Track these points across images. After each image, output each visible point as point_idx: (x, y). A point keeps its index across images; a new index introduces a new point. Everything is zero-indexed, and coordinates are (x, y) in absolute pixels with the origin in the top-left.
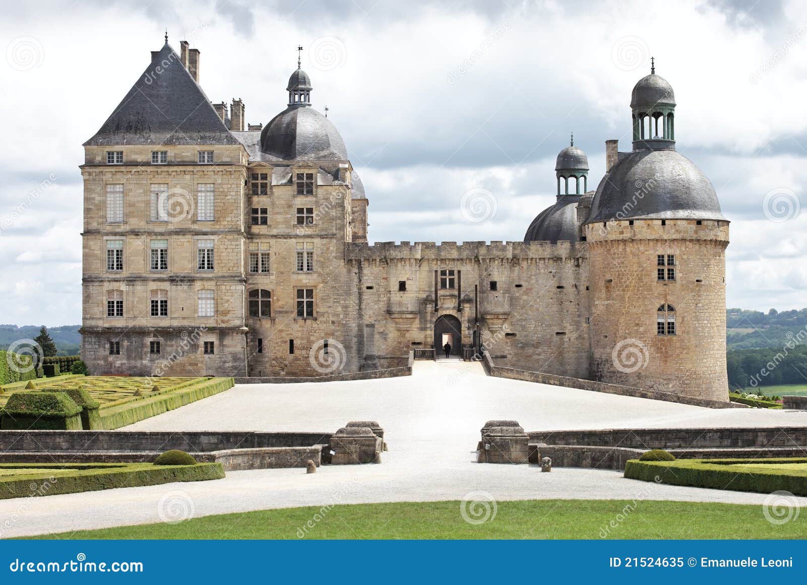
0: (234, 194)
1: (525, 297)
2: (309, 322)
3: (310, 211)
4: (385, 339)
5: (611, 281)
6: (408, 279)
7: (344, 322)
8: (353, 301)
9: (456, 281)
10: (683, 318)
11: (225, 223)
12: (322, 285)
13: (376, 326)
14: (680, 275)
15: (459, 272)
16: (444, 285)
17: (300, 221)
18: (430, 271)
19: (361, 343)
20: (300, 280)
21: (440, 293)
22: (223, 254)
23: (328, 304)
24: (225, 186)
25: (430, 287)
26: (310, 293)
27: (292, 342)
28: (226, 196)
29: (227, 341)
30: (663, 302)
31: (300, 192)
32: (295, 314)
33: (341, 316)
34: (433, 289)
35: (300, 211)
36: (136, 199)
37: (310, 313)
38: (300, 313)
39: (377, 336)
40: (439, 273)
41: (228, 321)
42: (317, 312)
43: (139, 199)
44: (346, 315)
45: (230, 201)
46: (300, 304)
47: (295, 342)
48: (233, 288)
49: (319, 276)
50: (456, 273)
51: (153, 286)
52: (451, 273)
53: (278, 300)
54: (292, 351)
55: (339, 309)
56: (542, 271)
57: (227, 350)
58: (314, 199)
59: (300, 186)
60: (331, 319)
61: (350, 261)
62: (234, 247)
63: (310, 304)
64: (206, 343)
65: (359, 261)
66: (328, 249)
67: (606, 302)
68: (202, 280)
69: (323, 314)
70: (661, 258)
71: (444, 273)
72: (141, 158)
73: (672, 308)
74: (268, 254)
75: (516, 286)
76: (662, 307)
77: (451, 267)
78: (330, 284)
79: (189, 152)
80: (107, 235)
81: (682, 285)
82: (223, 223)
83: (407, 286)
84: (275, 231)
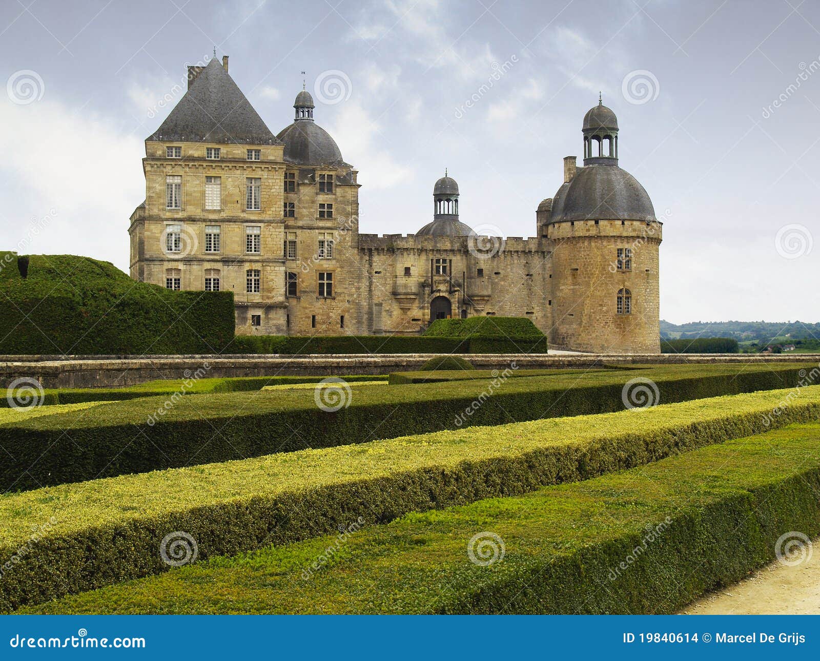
0: (278, 187)
1: (502, 283)
2: (328, 301)
3: (330, 206)
4: (391, 315)
5: (577, 269)
6: (412, 265)
7: (357, 301)
8: (364, 284)
9: (448, 268)
10: (637, 300)
11: (271, 212)
12: (339, 269)
13: (383, 305)
14: (635, 265)
15: (450, 261)
16: (438, 272)
17: (322, 214)
18: (427, 260)
19: (370, 319)
20: (322, 265)
21: (435, 278)
22: (267, 239)
23: (345, 286)
24: (270, 181)
25: (427, 273)
26: (330, 276)
27: (314, 317)
28: (271, 189)
29: (272, 315)
30: (621, 287)
31: (322, 190)
32: (317, 294)
33: (355, 296)
34: (430, 275)
35: (322, 206)
36: (192, 189)
37: (329, 293)
38: (321, 293)
39: (384, 314)
40: (434, 261)
41: (273, 297)
42: (335, 292)
43: (196, 189)
44: (359, 295)
45: (274, 194)
46: (321, 285)
47: (316, 317)
48: (277, 268)
49: (337, 262)
50: (448, 261)
51: (207, 265)
52: (444, 261)
53: (303, 282)
54: (314, 326)
55: (354, 290)
56: (516, 261)
57: (271, 322)
58: (334, 196)
59: (322, 184)
60: (347, 298)
61: (363, 249)
62: (278, 233)
63: (329, 285)
64: (253, 316)
65: (370, 250)
66: (345, 239)
67: (572, 287)
68: (251, 261)
69: (340, 294)
70: (620, 251)
71: (438, 261)
72: (196, 154)
73: (628, 292)
74: (295, 242)
75: (496, 273)
76: (620, 291)
77: (444, 256)
78: (346, 269)
79: (239, 151)
80: (167, 220)
81: (636, 273)
82: (268, 213)
83: (411, 272)
84: (300, 223)
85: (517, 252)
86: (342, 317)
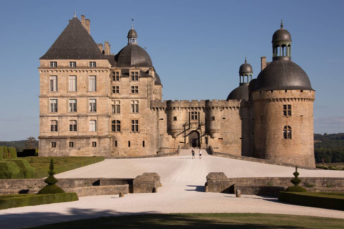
0: (104, 80)
1: (227, 123)
2: (136, 134)
3: (137, 87)
4: (168, 140)
5: (263, 116)
6: (177, 115)
7: (151, 134)
8: (155, 124)
9: (198, 116)
10: (295, 132)
11: (101, 92)
12: (142, 118)
13: (164, 135)
14: (293, 113)
15: (199, 113)
16: (193, 118)
17: (133, 91)
18: (187, 112)
19: (158, 143)
20: (133, 116)
21: (191, 121)
22: (100, 105)
23: (144, 126)
24: (101, 77)
25: (187, 119)
26: (137, 122)
27: (129, 142)
28: (101, 81)
29: (102, 141)
30: (286, 125)
31: (133, 79)
32: (131, 130)
33: (150, 131)
34: (188, 120)
35: (133, 87)
36: (63, 82)
37: (137, 130)
38: (133, 130)
39: (165, 139)
40: (191, 113)
41: (102, 133)
42: (140, 130)
43: (64, 82)
44: (152, 131)
45: (103, 83)
46: (133, 126)
47: (131, 142)
48: (104, 119)
49: (140, 115)
50: (198, 113)
51: (70, 118)
52: (196, 113)
53: (124, 125)
54: (129, 146)
55: (149, 128)
56: (234, 112)
57: (102, 145)
58: (138, 82)
59: (133, 77)
60: (146, 132)
61: (154, 108)
62: (105, 102)
63: (137, 126)
64: (93, 142)
65: (157, 108)
66: (144, 103)
67: (261, 125)
68: (91, 116)
69: (142, 130)
70: (285, 106)
71: (193, 113)
72: (64, 65)
73: (289, 127)
74: (119, 105)
75: (223, 118)
76: (285, 127)
77: (195, 110)
78: (145, 118)
79: (85, 62)
80: (50, 97)
81: (294, 118)
82: (100, 92)
83: (177, 119)
84: (122, 96)
85: (234, 107)
86: (144, 142)
